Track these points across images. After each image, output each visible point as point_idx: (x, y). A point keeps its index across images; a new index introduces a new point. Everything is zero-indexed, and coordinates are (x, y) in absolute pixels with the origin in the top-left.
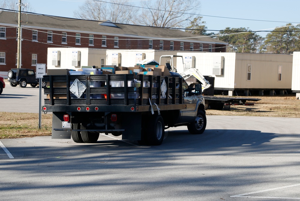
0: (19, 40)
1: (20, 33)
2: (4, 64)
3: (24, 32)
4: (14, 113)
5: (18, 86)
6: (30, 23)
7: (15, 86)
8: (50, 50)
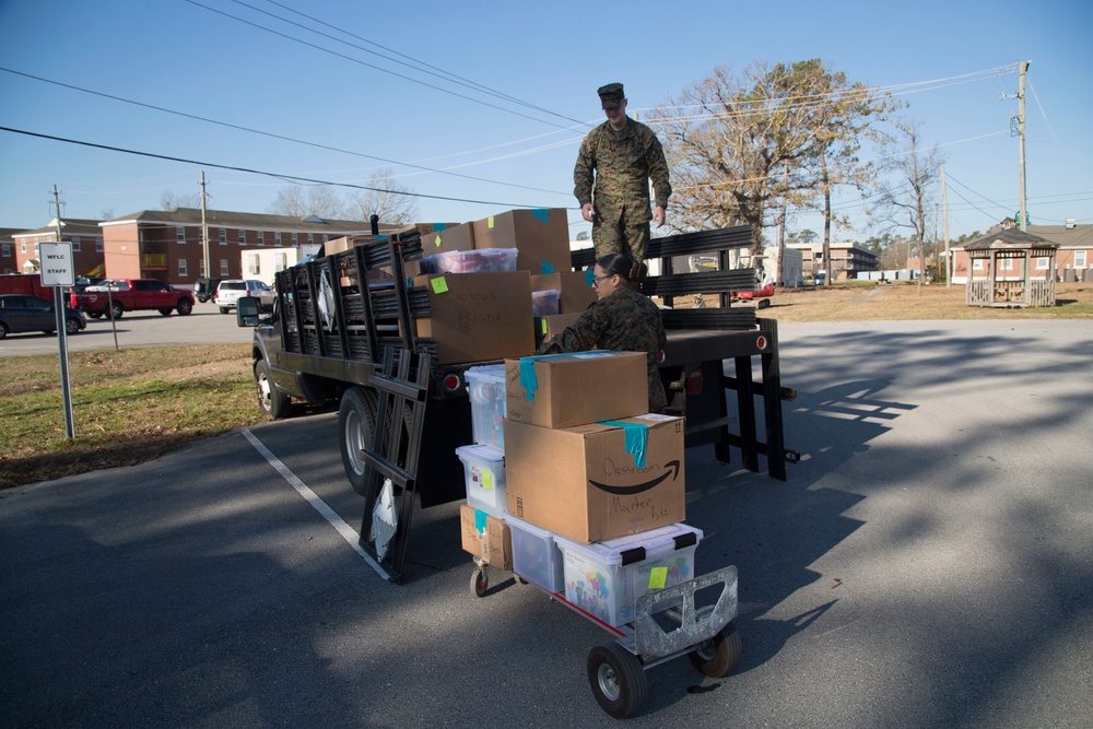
0: (205, 244)
1: (205, 233)
2: (186, 275)
3: (211, 230)
4: (228, 345)
5: (209, 301)
6: (217, 221)
7: (205, 302)
8: (245, 254)
